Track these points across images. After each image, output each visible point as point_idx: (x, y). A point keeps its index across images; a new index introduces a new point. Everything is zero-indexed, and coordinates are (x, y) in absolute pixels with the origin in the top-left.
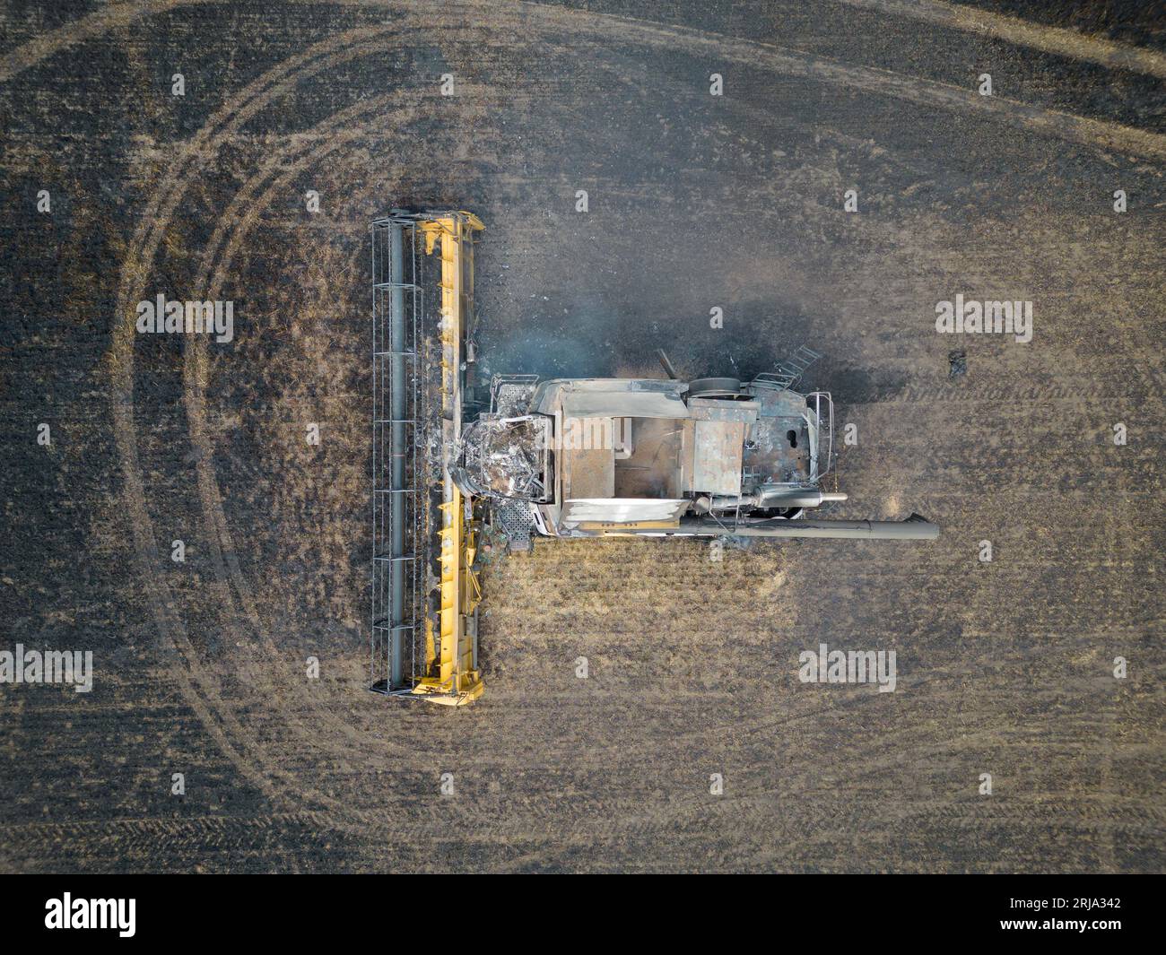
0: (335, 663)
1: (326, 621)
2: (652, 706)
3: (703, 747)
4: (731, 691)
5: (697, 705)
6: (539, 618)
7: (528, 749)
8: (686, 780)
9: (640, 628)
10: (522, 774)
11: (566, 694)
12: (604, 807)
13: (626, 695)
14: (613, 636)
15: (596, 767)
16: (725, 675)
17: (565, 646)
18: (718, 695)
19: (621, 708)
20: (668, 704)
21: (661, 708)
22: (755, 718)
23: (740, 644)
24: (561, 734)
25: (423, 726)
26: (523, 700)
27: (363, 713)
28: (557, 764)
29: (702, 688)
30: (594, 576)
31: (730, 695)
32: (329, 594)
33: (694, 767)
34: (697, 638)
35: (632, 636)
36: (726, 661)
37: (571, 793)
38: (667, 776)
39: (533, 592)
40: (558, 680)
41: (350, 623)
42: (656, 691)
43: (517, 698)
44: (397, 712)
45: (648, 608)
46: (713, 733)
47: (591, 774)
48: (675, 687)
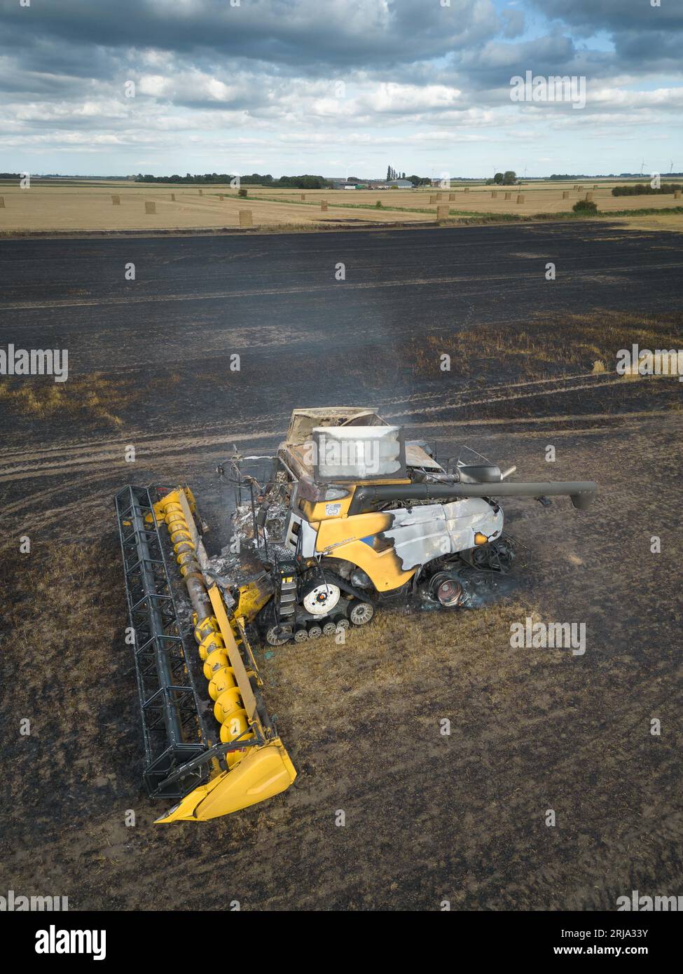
0: (80, 834)
1: (66, 788)
2: (504, 747)
3: (591, 768)
4: (570, 705)
5: (549, 731)
6: (334, 706)
7: (385, 847)
8: (603, 811)
9: (442, 683)
10: (394, 886)
11: (401, 766)
12: (532, 890)
13: (469, 744)
14: (418, 697)
15: (486, 838)
16: (553, 694)
17: (374, 722)
18: (559, 713)
19: (472, 758)
20: (519, 738)
21: (515, 744)
22: (616, 722)
23: (545, 666)
24: (418, 812)
25: (225, 872)
26: (351, 790)
27: (127, 887)
28: (433, 854)
29: (543, 713)
30: (372, 658)
31: (572, 710)
32: (70, 758)
33: (600, 794)
34: (502, 674)
35: (439, 691)
36: (544, 683)
37: (474, 887)
38: (578, 815)
39: (317, 686)
40: (384, 754)
41: (100, 781)
42: (498, 730)
43: (343, 790)
44: (182, 866)
45: (440, 666)
46: (589, 751)
47: (486, 850)
48: (513, 719)
